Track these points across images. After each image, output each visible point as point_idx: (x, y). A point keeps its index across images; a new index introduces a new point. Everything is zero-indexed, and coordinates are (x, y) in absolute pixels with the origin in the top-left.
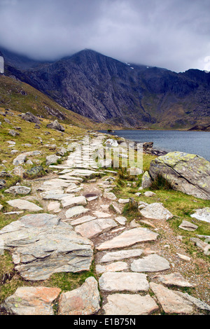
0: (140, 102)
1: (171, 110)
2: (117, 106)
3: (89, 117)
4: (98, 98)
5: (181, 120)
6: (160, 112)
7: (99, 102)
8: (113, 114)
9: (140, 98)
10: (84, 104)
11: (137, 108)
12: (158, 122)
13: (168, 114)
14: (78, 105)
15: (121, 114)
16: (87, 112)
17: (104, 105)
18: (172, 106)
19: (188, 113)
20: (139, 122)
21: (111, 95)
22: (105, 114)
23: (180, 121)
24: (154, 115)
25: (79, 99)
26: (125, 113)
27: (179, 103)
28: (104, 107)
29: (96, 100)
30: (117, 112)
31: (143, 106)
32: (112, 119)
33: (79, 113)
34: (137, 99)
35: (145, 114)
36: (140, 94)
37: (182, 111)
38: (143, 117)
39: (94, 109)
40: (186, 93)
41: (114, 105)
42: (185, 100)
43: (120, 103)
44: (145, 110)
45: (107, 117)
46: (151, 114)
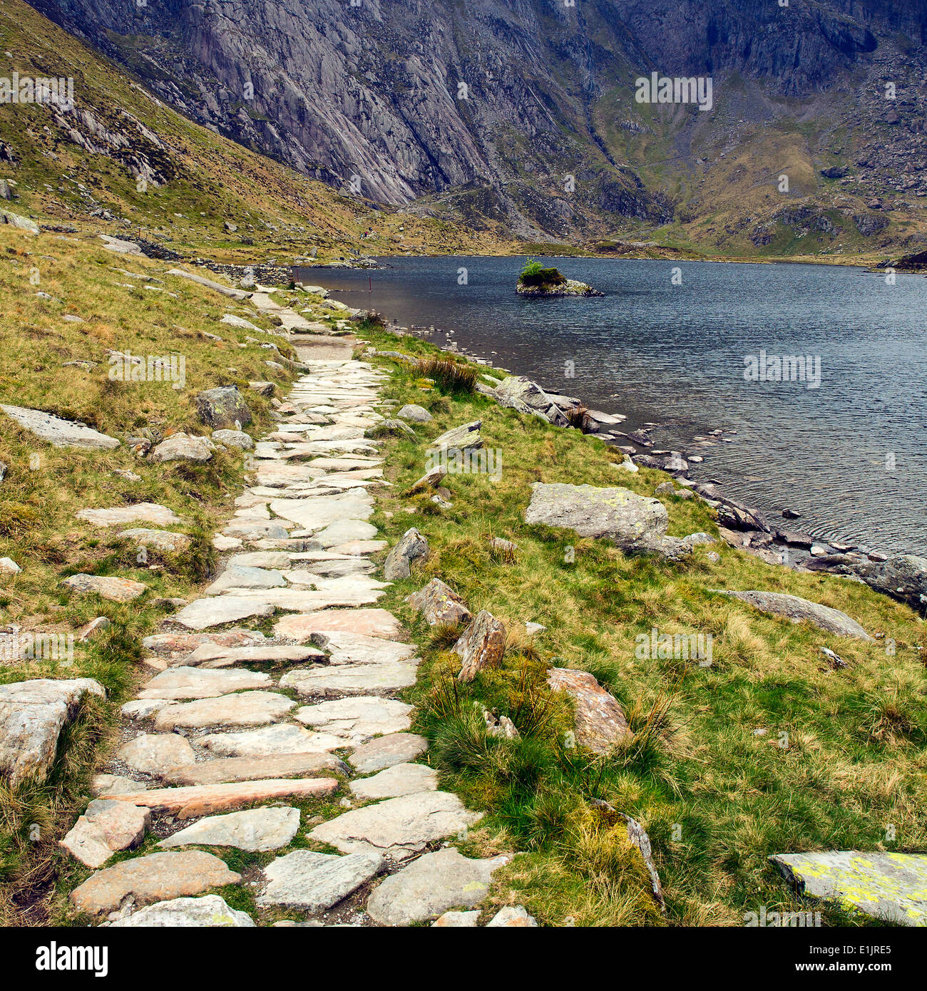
0: (588, 114)
1: (743, 159)
2: (472, 129)
3: (327, 178)
4: (378, 86)
5: (805, 212)
6: (692, 166)
7: (379, 106)
8: (454, 169)
9: (587, 96)
10: (302, 114)
11: (574, 143)
12: (686, 219)
13: (731, 180)
14: (271, 115)
15: (493, 174)
16: (318, 154)
17: (410, 124)
18: (747, 139)
19: (833, 175)
20: (587, 214)
21: (441, 71)
22: (411, 170)
23: (803, 216)
24: (661, 183)
25: (280, 84)
26: (513, 167)
27: (785, 127)
28: (405, 132)
29: (367, 93)
30: (474, 159)
31: (601, 132)
32: (445, 196)
33: (277, 156)
34: (571, 101)
35: (615, 174)
36: (587, 74)
37: (801, 164)
38: (608, 188)
39: (353, 143)
40: (817, 77)
41: (459, 125)
42: (810, 112)
43: (489, 117)
44: (616, 153)
45: (420, 185)
46: (644, 173)
